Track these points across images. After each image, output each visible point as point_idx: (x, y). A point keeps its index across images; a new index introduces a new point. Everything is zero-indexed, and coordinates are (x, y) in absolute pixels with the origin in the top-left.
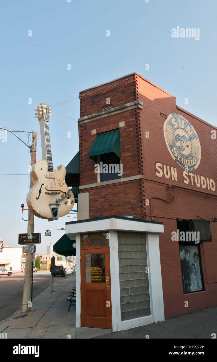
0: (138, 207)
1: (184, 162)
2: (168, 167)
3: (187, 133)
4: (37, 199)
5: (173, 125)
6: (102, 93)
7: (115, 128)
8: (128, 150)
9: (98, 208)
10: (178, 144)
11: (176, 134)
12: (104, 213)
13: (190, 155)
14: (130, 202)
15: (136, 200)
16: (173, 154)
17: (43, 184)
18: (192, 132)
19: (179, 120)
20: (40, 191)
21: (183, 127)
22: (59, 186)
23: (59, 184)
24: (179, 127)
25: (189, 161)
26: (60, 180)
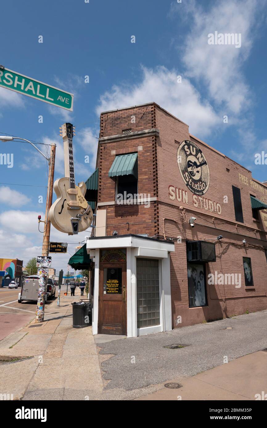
0: (152, 227)
1: (194, 186)
2: (180, 191)
3: (198, 159)
4: (60, 213)
5: (186, 152)
6: (123, 117)
7: (133, 151)
8: (145, 173)
9: (115, 226)
10: (190, 169)
11: (188, 160)
12: (121, 230)
13: (200, 180)
14: (145, 221)
15: (151, 220)
16: (185, 179)
17: (65, 200)
18: (202, 159)
19: (191, 147)
20: (63, 206)
21: (194, 153)
22: (80, 202)
23: (80, 200)
24: (191, 154)
25: (199, 185)
26: (81, 196)
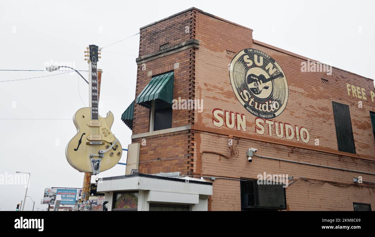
0: (185, 163)
1: (258, 107)
2: (233, 115)
3: (267, 71)
4: (75, 150)
5: (245, 64)
7: (169, 70)
8: (181, 96)
9: (147, 162)
10: (251, 86)
11: (249, 73)
12: (153, 168)
13: (270, 98)
14: (177, 156)
15: (184, 155)
16: (242, 98)
17: (84, 134)
18: (275, 70)
19: (256, 57)
20: (80, 142)
21: (261, 64)
22: (103, 135)
23: (104, 133)
24: (254, 65)
25: (267, 106)
26: (105, 129)
